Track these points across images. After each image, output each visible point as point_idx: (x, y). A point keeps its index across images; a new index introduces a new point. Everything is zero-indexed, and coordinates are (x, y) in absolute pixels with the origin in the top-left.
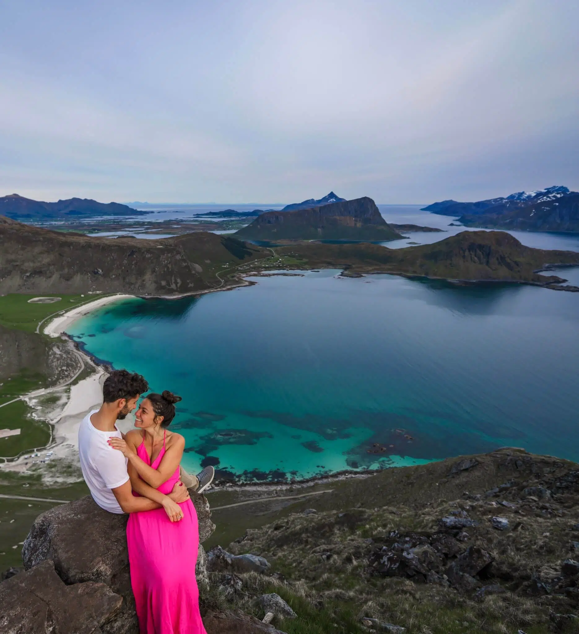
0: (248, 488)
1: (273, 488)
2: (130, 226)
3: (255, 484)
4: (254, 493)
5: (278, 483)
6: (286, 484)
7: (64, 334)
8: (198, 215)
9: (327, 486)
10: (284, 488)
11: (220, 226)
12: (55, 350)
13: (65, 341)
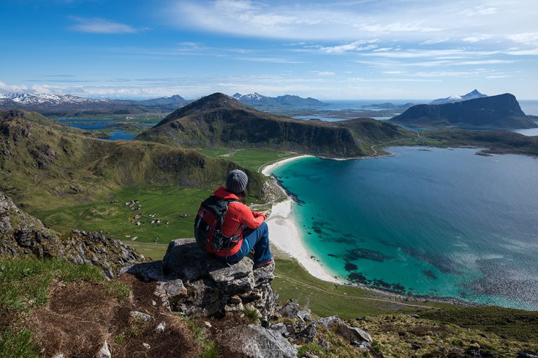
0: (375, 290)
1: (393, 295)
2: (317, 113)
3: (380, 289)
4: (378, 295)
5: (397, 293)
6: (403, 295)
7: (272, 174)
8: (364, 107)
9: (437, 304)
10: (402, 297)
11: (379, 114)
12: (267, 183)
13: (273, 179)
